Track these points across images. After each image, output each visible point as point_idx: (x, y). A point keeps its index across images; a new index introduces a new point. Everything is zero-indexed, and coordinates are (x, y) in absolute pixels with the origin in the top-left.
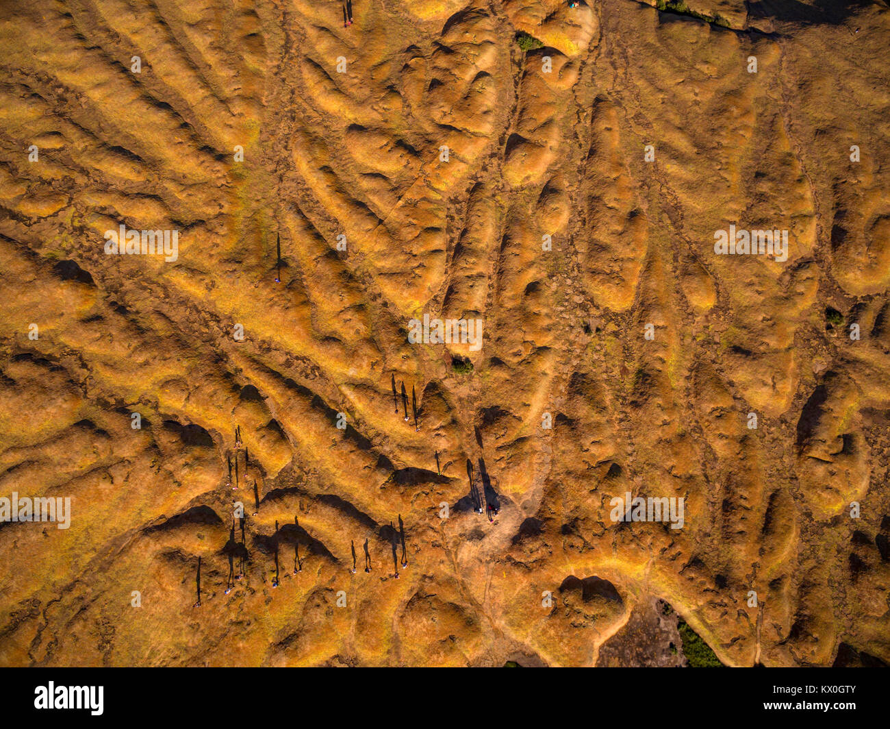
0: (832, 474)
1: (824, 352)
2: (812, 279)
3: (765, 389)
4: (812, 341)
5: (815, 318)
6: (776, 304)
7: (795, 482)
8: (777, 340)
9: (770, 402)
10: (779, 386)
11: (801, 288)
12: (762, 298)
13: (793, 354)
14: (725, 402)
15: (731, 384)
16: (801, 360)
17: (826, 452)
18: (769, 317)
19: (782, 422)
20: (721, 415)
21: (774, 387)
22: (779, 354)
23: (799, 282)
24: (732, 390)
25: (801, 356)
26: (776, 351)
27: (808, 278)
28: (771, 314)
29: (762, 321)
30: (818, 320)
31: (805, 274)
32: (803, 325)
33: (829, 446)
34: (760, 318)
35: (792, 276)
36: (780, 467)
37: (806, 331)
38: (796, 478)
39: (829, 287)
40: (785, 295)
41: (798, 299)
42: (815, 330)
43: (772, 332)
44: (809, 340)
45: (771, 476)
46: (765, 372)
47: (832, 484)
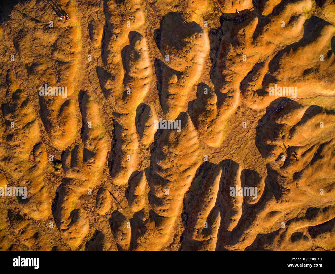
0: (70, 233)
1: (58, 182)
2: (42, 152)
3: (35, 213)
4: (52, 179)
5: (50, 168)
6: (30, 172)
7: (61, 240)
8: (34, 189)
9: (40, 216)
10: (40, 209)
11: (38, 159)
12: (22, 173)
13: (44, 190)
14: (23, 225)
15: (25, 215)
16: (49, 190)
17: (65, 226)
18: (28, 181)
19: (50, 220)
20: (23, 232)
21: (38, 210)
22: (37, 195)
23: (36, 157)
24: (26, 217)
25: (49, 188)
26: (35, 195)
27: (40, 153)
28: (28, 179)
29: (26, 184)
30: (51, 169)
31: (38, 152)
32: (46, 174)
33: (66, 223)
34: (24, 183)
35: (34, 154)
36: (54, 237)
37: (48, 176)
38: (62, 239)
39: (52, 150)
40: (33, 165)
41: (39, 165)
42: (52, 174)
43: (30, 187)
44: (50, 180)
45: (52, 243)
46: (33, 206)
47: (72, 237)
